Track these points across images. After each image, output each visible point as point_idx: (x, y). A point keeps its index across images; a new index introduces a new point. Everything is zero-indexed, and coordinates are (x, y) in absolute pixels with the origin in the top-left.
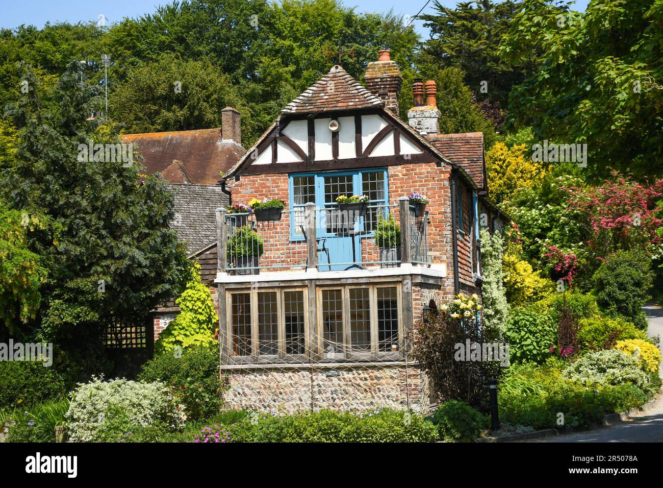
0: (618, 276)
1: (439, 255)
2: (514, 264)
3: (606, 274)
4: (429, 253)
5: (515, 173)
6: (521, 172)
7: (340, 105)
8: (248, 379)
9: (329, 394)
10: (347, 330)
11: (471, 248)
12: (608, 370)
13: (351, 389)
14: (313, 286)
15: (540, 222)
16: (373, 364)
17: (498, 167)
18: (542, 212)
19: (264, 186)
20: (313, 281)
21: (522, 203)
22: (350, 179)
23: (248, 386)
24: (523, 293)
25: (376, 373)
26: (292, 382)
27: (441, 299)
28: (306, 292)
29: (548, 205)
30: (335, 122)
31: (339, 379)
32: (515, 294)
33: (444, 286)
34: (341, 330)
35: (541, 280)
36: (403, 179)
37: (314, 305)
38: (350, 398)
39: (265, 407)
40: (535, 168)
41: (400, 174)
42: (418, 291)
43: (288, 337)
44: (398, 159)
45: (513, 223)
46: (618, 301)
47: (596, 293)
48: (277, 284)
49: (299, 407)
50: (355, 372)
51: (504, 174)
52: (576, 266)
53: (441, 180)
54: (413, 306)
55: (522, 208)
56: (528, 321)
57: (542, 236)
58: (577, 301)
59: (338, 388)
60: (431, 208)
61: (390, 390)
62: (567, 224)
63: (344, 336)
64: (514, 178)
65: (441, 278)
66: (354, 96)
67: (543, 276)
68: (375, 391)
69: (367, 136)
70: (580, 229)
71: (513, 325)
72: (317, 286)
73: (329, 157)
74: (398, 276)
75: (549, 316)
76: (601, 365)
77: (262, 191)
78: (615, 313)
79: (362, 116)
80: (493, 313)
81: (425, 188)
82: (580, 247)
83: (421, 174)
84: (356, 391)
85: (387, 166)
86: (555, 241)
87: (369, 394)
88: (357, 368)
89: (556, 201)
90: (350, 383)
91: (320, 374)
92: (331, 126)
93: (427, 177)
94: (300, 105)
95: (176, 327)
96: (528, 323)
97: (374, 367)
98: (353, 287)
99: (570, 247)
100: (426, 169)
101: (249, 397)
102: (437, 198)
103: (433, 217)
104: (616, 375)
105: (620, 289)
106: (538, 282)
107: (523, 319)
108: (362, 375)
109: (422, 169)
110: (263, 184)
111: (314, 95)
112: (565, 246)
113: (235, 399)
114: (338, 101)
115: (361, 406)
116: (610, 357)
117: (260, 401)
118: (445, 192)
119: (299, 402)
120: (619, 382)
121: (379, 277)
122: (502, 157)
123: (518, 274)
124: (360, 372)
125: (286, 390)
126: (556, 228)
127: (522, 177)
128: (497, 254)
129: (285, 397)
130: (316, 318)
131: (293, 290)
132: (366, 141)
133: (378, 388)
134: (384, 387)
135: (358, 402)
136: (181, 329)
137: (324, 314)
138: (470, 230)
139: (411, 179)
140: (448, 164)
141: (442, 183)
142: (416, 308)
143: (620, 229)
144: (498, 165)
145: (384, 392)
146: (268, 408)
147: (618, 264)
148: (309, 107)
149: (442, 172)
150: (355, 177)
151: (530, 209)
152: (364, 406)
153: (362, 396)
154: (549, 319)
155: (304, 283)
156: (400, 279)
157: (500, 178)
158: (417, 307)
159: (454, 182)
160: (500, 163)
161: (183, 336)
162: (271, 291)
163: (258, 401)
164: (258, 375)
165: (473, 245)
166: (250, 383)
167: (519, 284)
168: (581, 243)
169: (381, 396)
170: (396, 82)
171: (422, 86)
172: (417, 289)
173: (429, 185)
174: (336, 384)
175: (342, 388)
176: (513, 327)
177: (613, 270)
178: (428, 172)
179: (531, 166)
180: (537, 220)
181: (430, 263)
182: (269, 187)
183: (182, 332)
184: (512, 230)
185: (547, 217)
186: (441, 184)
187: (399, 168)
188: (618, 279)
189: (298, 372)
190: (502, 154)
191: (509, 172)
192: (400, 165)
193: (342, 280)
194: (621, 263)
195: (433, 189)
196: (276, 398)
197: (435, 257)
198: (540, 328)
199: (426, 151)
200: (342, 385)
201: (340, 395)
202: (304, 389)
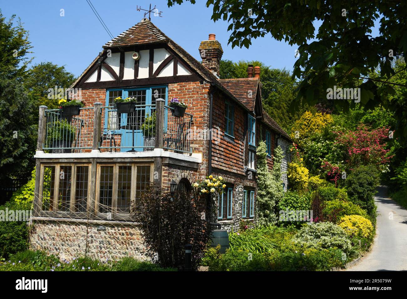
0: (359, 179)
1: (198, 147)
2: (295, 168)
3: (353, 177)
4: (191, 145)
5: (314, 126)
6: (318, 126)
7: (140, 41)
8: (47, 228)
9: (98, 244)
10: (115, 197)
11: (244, 149)
12: (321, 237)
13: (113, 241)
14: (95, 163)
15: (322, 149)
16: (129, 223)
17: (306, 123)
18: (323, 144)
19: (90, 97)
20: (95, 159)
21: (314, 140)
22: (144, 93)
23: (47, 233)
24: (302, 185)
25: (131, 230)
26: (74, 232)
27: (197, 179)
28: (90, 167)
29: (327, 141)
30: (137, 53)
31: (105, 233)
32: (296, 185)
33: (200, 169)
34: (111, 196)
35: (320, 180)
36: (177, 93)
37: (94, 177)
38: (111, 247)
39: (57, 250)
40: (324, 124)
41: (176, 89)
42: (166, 170)
43: (77, 198)
44: (176, 79)
45: (294, 144)
46: (359, 193)
47: (347, 188)
48: (72, 160)
49: (78, 251)
50: (116, 228)
51: (309, 127)
52: (339, 173)
53: (203, 94)
54: (162, 181)
55: (313, 142)
56: (293, 200)
57: (322, 157)
58: (331, 191)
59: (104, 239)
60: (195, 113)
61: (139, 244)
62: (336, 151)
63: (113, 201)
64: (313, 128)
65: (198, 163)
66: (150, 36)
67: (321, 178)
68: (129, 244)
69: (157, 63)
70: (343, 154)
71: (285, 202)
72: (97, 163)
73: (132, 77)
74: (152, 157)
75: (306, 198)
76: (317, 233)
77: (90, 100)
78: (357, 199)
79: (154, 50)
80: (265, 194)
81: (191, 99)
82: (342, 163)
83: (189, 89)
84: (116, 243)
85: (168, 84)
86: (329, 160)
87: (125, 245)
88: (118, 226)
89: (331, 139)
90: (112, 236)
91: (93, 228)
92: (134, 56)
93: (193, 91)
94: (115, 42)
95: (25, 189)
96: (293, 201)
97: (129, 226)
98: (121, 165)
99: (337, 163)
100: (193, 86)
101: (47, 241)
102: (199, 106)
103: (195, 120)
104: (326, 241)
105: (360, 186)
106: (318, 181)
107: (290, 199)
108: (121, 231)
109: (190, 86)
110: (91, 95)
111: (126, 36)
112: (335, 163)
113: (39, 242)
114: (139, 39)
115: (119, 254)
116: (324, 228)
117: (54, 245)
118: (205, 102)
119: (78, 248)
120: (329, 247)
121: (139, 158)
122: (309, 118)
123: (298, 174)
124: (120, 228)
125: (71, 238)
126: (330, 153)
127: (318, 128)
128: (278, 159)
129: (70, 243)
130: (95, 187)
131: (82, 165)
132: (156, 66)
133: (131, 242)
134: (135, 241)
135: (117, 251)
136: (29, 190)
137: (101, 183)
138: (244, 138)
139: (183, 93)
140: (208, 82)
141: (203, 95)
142: (164, 183)
143: (364, 155)
144: (307, 122)
145: (135, 245)
146: (58, 250)
147: (360, 172)
148: (120, 43)
149: (204, 88)
150: (147, 91)
151: (318, 143)
152: (121, 254)
153: (120, 247)
154: (306, 200)
155: (89, 160)
156: (153, 160)
157: (307, 129)
158: (165, 181)
159: (212, 96)
160: (308, 121)
161: (29, 195)
162: (68, 165)
163: (52, 245)
164: (54, 226)
165: (246, 148)
166: (48, 231)
167: (298, 180)
168: (342, 161)
169: (133, 248)
170: (217, 52)
171: (252, 69)
172: (166, 168)
173: (194, 97)
174: (103, 236)
175: (107, 240)
176: (284, 203)
177: (357, 175)
178: (194, 88)
179: (323, 123)
180: (320, 149)
181: (191, 152)
182: (93, 98)
183: (29, 192)
184: (293, 148)
185: (326, 147)
186: (202, 97)
187: (176, 85)
188: (359, 181)
189: (79, 225)
190: (309, 117)
191: (312, 126)
192: (176, 83)
193: (114, 159)
194: (361, 172)
195: (197, 100)
196: (64, 243)
197: (195, 148)
198: (299, 205)
199: (194, 73)
200: (107, 237)
201: (105, 245)
202: (82, 238)
